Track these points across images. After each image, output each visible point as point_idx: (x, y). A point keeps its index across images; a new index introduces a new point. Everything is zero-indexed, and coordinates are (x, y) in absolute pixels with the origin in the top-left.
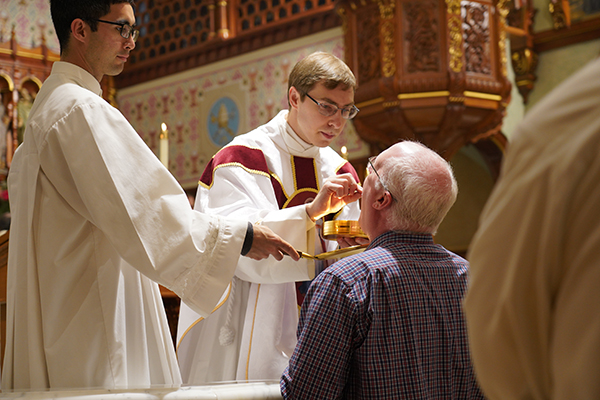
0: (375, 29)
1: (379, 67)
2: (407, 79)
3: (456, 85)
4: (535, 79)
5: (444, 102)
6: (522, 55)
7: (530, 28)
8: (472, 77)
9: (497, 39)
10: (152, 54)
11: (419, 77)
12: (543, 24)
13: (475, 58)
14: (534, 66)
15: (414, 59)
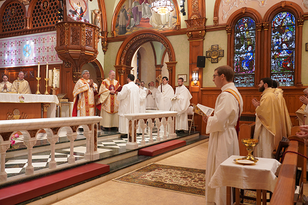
0: (64, 33)
1: (64, 42)
2: (71, 46)
3: (83, 49)
4: (107, 49)
5: (80, 53)
6: (104, 43)
7: (107, 36)
8: (87, 47)
9: (94, 39)
10: (9, 30)
11: (74, 46)
12: (110, 36)
13: (89, 43)
14: (107, 46)
15: (73, 41)
